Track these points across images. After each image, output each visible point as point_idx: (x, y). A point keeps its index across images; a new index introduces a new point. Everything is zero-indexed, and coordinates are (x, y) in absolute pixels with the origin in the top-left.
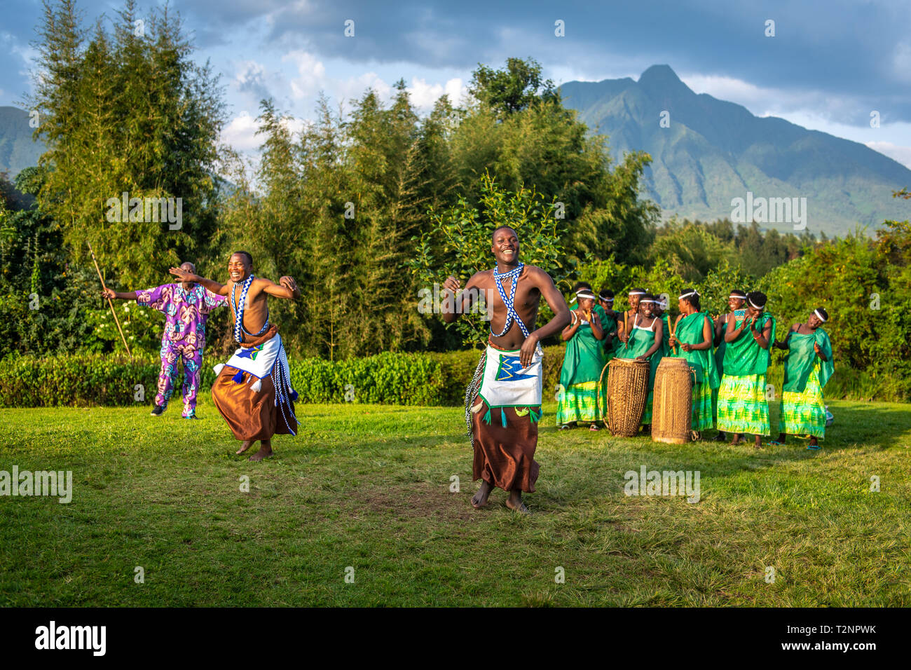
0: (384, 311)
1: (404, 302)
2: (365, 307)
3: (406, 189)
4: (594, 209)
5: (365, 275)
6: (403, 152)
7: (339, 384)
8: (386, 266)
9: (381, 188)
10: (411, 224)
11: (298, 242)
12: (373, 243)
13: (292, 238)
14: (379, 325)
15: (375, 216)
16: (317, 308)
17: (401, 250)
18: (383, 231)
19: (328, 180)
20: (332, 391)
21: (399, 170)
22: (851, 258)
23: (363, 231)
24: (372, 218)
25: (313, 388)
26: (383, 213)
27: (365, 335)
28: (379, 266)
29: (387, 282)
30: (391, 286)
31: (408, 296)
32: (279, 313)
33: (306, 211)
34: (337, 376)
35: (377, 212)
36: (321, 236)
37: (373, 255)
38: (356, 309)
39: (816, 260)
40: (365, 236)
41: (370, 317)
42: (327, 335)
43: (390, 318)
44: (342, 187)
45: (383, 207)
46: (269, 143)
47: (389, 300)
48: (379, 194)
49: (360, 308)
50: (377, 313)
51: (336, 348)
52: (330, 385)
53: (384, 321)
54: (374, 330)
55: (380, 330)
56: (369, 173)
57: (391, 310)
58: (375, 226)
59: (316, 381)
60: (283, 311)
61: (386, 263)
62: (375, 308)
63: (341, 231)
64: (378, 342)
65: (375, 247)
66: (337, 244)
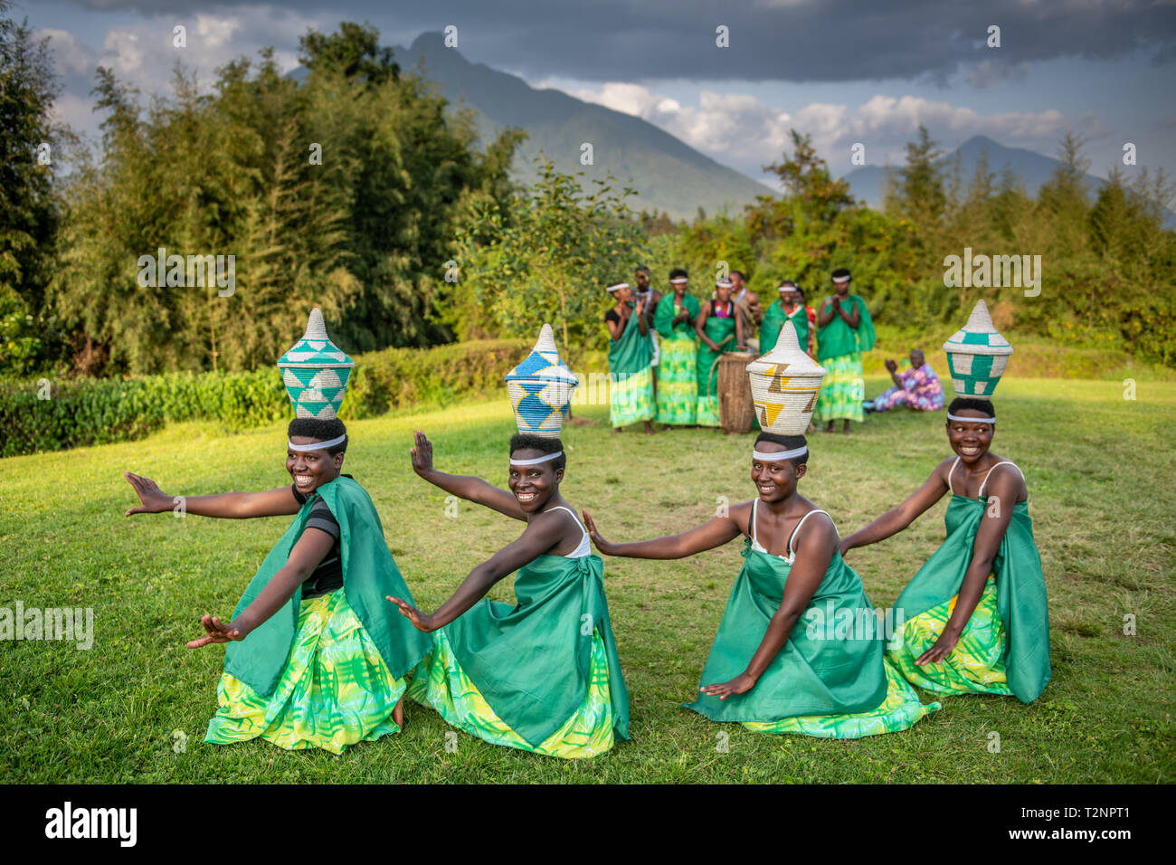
0: (270, 313)
1: (289, 301)
2: (248, 309)
3: (285, 172)
4: (471, 191)
5: (246, 272)
6: (277, 131)
7: (255, 398)
8: (268, 262)
9: (256, 172)
10: (293, 212)
11: (163, 238)
12: (252, 237)
13: (157, 234)
14: (265, 329)
15: (253, 206)
16: (193, 314)
17: (282, 242)
18: (262, 221)
19: (192, 164)
20: (247, 407)
21: (275, 151)
22: (728, 235)
23: (239, 222)
24: (249, 207)
25: (225, 406)
26: (261, 201)
27: (251, 343)
28: (260, 262)
29: (269, 280)
30: (275, 283)
31: (295, 294)
32: (149, 322)
33: (169, 202)
34: (251, 389)
35: (254, 200)
36: (191, 230)
37: (253, 250)
38: (238, 313)
39: (692, 238)
40: (241, 228)
41: (255, 321)
42: (208, 345)
43: (277, 320)
44: (209, 173)
45: (260, 195)
46: (110, 121)
47: (273, 300)
48: (254, 178)
49: (243, 311)
50: (261, 315)
51: (218, 357)
52: (244, 400)
53: (270, 324)
54: (261, 334)
55: (269, 335)
56: (242, 155)
57: (276, 311)
58: (255, 216)
59: (229, 397)
60: (153, 319)
61: (270, 259)
62: (260, 310)
63: (214, 224)
64: (266, 348)
65: (254, 241)
66: (212, 237)
